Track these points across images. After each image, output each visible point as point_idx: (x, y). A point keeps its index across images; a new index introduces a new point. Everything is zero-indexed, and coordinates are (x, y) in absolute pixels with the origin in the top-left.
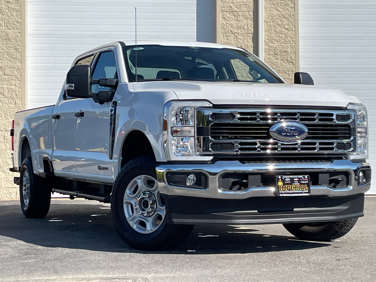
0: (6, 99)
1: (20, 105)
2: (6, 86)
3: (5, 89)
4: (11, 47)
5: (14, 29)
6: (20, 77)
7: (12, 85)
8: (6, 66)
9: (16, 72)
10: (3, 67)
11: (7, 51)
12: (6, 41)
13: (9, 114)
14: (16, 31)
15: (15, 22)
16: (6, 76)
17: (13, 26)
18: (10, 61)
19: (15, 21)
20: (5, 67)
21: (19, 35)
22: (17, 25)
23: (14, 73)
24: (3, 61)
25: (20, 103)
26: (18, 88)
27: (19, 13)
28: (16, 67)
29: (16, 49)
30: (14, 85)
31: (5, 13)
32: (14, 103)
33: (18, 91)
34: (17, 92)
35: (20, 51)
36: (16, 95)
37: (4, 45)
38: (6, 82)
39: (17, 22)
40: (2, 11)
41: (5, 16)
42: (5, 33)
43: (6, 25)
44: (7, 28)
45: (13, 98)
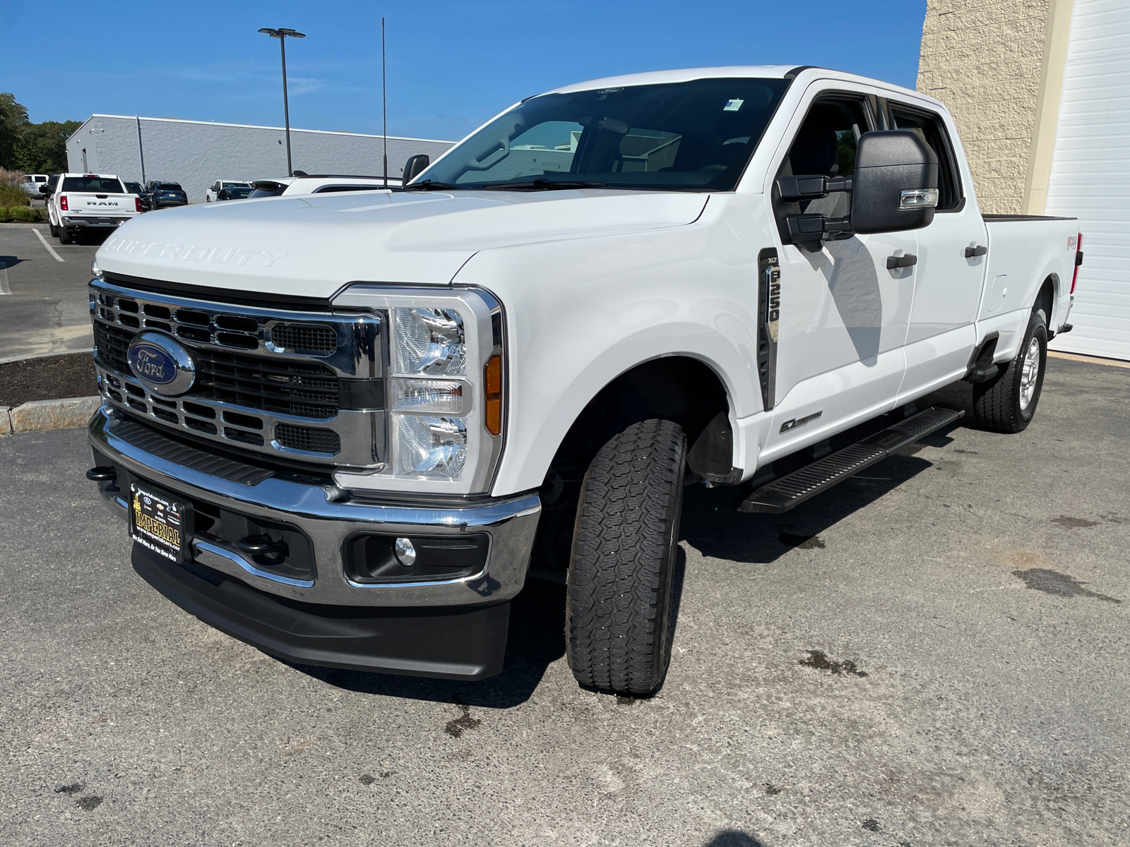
0: (1002, 181)
1: (1023, 190)
2: (1005, 158)
3: (1003, 163)
4: (1023, 88)
5: (1032, 55)
6: (1029, 141)
7: (1016, 156)
8: (1011, 123)
9: (1024, 132)
10: (1006, 125)
11: (1016, 97)
12: (1016, 79)
13: (1002, 207)
14: (1035, 58)
15: (1035, 42)
16: (1008, 141)
17: (1030, 49)
18: (1019, 113)
19: (1035, 40)
20: (1008, 125)
21: (1038, 64)
22: (1038, 47)
23: (1021, 135)
24: (1007, 115)
25: (1024, 186)
26: (1023, 161)
27: (1043, 24)
28: (1026, 124)
29: (1030, 91)
30: (1018, 155)
31: (1022, 29)
32: (1013, 188)
33: (1023, 166)
34: (1021, 168)
35: (1036, 93)
36: (1019, 173)
37: (1012, 87)
38: (1007, 152)
39: (1039, 41)
40: (1018, 25)
41: (1020, 33)
42: (1016, 64)
43: (1019, 50)
44: (1020, 54)
45: (1013, 179)
